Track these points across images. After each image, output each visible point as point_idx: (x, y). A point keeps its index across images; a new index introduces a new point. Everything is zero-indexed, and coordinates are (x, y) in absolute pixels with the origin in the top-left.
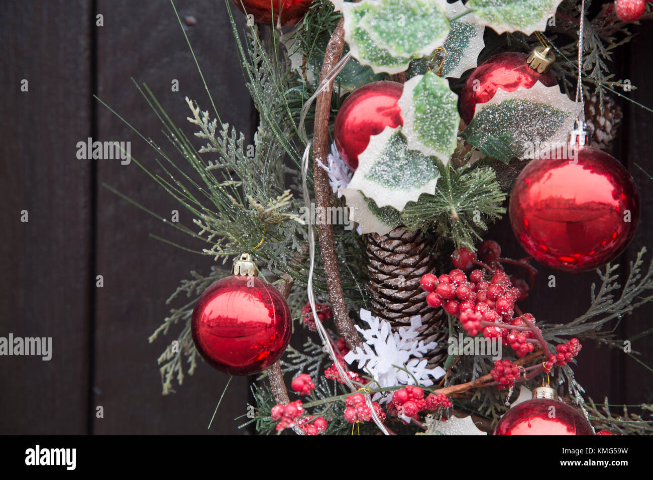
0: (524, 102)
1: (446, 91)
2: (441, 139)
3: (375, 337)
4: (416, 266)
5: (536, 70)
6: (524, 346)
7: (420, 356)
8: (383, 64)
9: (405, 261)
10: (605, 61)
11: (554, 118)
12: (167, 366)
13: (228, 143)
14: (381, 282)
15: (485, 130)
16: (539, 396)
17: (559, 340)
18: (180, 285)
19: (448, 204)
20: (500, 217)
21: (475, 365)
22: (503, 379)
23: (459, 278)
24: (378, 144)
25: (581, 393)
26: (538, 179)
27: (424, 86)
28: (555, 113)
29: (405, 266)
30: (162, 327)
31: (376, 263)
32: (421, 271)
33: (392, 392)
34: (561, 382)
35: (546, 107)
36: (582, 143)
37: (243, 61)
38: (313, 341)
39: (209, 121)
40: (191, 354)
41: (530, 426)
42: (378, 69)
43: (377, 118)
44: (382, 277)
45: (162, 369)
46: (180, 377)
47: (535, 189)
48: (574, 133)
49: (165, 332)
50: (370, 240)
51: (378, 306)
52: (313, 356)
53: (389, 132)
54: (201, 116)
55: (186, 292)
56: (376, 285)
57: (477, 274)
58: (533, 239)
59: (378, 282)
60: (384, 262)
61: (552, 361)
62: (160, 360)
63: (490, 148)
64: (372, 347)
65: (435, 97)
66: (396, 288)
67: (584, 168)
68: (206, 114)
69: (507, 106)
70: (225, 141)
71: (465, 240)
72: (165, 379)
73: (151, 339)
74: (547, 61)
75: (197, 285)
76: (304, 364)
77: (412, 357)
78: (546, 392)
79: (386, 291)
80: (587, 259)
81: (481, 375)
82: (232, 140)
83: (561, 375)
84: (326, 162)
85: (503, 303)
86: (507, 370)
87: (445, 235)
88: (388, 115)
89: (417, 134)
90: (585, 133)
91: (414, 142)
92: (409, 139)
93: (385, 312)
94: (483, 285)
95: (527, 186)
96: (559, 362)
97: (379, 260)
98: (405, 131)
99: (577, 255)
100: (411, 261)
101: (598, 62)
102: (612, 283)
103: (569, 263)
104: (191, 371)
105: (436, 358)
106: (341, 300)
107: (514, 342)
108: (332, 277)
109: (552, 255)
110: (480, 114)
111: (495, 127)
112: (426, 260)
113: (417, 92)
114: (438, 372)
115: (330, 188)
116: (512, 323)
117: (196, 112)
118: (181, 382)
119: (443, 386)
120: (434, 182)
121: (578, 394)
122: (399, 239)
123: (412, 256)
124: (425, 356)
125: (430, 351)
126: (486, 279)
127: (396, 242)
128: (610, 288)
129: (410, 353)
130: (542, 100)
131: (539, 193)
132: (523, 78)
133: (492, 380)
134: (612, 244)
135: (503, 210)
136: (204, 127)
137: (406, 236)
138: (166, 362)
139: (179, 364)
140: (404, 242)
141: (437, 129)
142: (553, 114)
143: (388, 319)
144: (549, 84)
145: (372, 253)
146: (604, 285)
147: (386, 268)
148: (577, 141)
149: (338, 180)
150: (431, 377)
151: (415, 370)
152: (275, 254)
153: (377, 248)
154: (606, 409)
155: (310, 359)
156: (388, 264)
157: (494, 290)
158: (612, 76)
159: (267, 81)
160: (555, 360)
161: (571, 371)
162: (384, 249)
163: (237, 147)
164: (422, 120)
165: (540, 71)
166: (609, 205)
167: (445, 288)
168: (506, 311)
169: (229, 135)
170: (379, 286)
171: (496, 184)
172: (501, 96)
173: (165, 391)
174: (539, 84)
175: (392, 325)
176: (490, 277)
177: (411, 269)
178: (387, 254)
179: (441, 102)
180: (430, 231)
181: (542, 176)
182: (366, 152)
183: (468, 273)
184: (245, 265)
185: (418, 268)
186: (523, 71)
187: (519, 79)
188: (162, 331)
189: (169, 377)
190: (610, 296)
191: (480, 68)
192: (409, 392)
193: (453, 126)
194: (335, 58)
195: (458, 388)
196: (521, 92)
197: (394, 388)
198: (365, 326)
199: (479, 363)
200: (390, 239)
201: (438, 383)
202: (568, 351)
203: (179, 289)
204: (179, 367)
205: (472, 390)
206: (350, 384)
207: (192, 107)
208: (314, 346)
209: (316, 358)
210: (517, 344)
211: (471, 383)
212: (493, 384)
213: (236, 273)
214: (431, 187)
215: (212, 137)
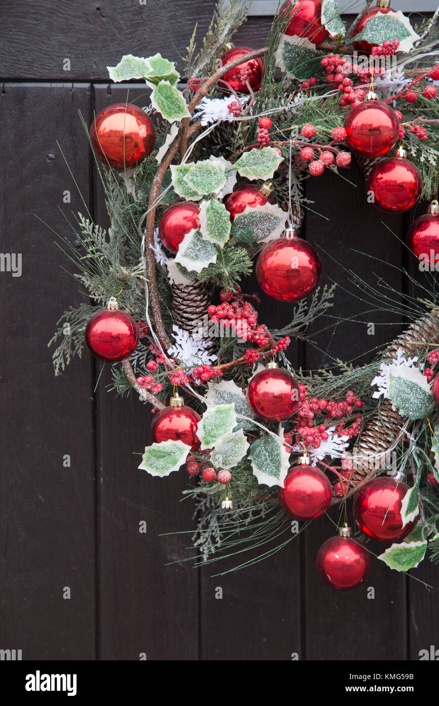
0: (260, 213)
1: (224, 210)
2: (220, 235)
3: (181, 340)
4: (201, 301)
5: (265, 195)
6: (263, 341)
7: (203, 349)
8: (191, 196)
9: (195, 298)
10: (300, 190)
11: (275, 221)
12: (56, 360)
13: (98, 236)
14: (183, 310)
15: (239, 227)
16: (270, 367)
17: (277, 338)
18: (63, 314)
19: (222, 268)
20: (250, 275)
21: (234, 353)
22: (251, 359)
23: (228, 307)
24: (189, 237)
25: (289, 365)
26: (272, 255)
27: (212, 208)
28: (276, 218)
29: (195, 301)
30: (54, 338)
31: (179, 300)
32: (204, 303)
33: (192, 369)
34: (280, 360)
35: (271, 216)
36: (292, 235)
37: (104, 190)
38: (142, 343)
39: (90, 224)
40: (67, 353)
41: (267, 383)
42: (188, 199)
43: (184, 222)
44: (182, 307)
45: (54, 362)
46: (63, 366)
47: (270, 260)
48: (288, 230)
49: (55, 341)
50: (175, 287)
51: (180, 323)
52: (142, 352)
53: (193, 231)
54: (85, 222)
55: (66, 318)
56: (179, 312)
57: (235, 304)
58: (269, 285)
59: (180, 310)
60: (184, 299)
61: (276, 349)
62: (53, 357)
63: (242, 237)
64: (180, 345)
65: (218, 213)
66: (190, 313)
67: (294, 249)
68: (88, 220)
69: (251, 215)
70: (97, 235)
71: (231, 287)
72: (56, 367)
73: (49, 345)
74: (271, 191)
75: (72, 314)
76: (138, 356)
77: (199, 350)
78: (273, 365)
79: (185, 315)
80: (296, 296)
81: (238, 358)
82: (100, 234)
83: (280, 356)
84: (153, 245)
85: (251, 319)
86: (254, 354)
87: (218, 284)
88: (189, 221)
89: (208, 232)
90: (293, 230)
91: (206, 236)
92: (204, 235)
93: (184, 327)
94: (238, 310)
95: (266, 259)
96: (279, 349)
97: (181, 298)
98: (201, 231)
99: (291, 294)
100: (199, 298)
101: (297, 191)
102: (304, 307)
103: (286, 298)
104: (68, 363)
105: (211, 350)
106: (161, 321)
107: (258, 340)
108: (156, 308)
109: (278, 294)
110: (237, 219)
111: (245, 226)
112: (206, 297)
113: (208, 210)
114: (214, 358)
115: (155, 260)
116: (256, 330)
117: (83, 220)
118: (63, 369)
119: (217, 365)
120: (215, 257)
121: (288, 366)
122: (192, 286)
123: (199, 295)
124: (206, 349)
125: (208, 346)
126: (239, 307)
127: (191, 288)
128: (303, 309)
129: (198, 348)
130: (270, 212)
131: (273, 262)
132: (257, 198)
133: (243, 361)
134: (308, 288)
135: (251, 271)
136: (87, 228)
137: (196, 285)
138: (56, 357)
139: (62, 359)
140: (195, 288)
141: (218, 229)
142: (275, 219)
143: (186, 330)
144: (272, 203)
145: (177, 294)
146: (300, 307)
147: (185, 303)
148: (290, 235)
149: (160, 255)
150: (210, 360)
151: (201, 357)
152: (127, 297)
153: (180, 291)
154: (301, 373)
155: (141, 354)
156: (186, 300)
157: (246, 313)
158: (302, 196)
159: (116, 200)
160: (278, 349)
161: (284, 354)
162: (184, 292)
163: (102, 238)
164: (211, 225)
165: (267, 196)
166: (308, 267)
167: (221, 312)
168: (253, 324)
169: (99, 231)
170: (181, 312)
171: (247, 258)
172: (248, 210)
173: (56, 374)
174: (268, 203)
175: (189, 333)
176: (241, 306)
177: (199, 303)
178: (186, 294)
179: (221, 216)
180: (210, 282)
181: (273, 254)
182: (182, 242)
183: (230, 303)
184: (113, 304)
185: (202, 302)
186: (258, 195)
187: (255, 199)
188: (53, 340)
189: (58, 366)
190: (303, 313)
191: (235, 193)
192: (204, 368)
193: (227, 228)
194: (158, 189)
195: (225, 365)
196: (259, 209)
197: (192, 367)
198: (176, 334)
199: (236, 352)
200: (187, 286)
201: (214, 364)
202: (285, 343)
203: (63, 316)
204: (62, 361)
205: (232, 367)
206: (172, 366)
207: (81, 218)
208: (142, 346)
209: (144, 353)
210: (259, 341)
211: (232, 363)
212: (244, 362)
213: (109, 308)
214: (214, 260)
215: (90, 233)
